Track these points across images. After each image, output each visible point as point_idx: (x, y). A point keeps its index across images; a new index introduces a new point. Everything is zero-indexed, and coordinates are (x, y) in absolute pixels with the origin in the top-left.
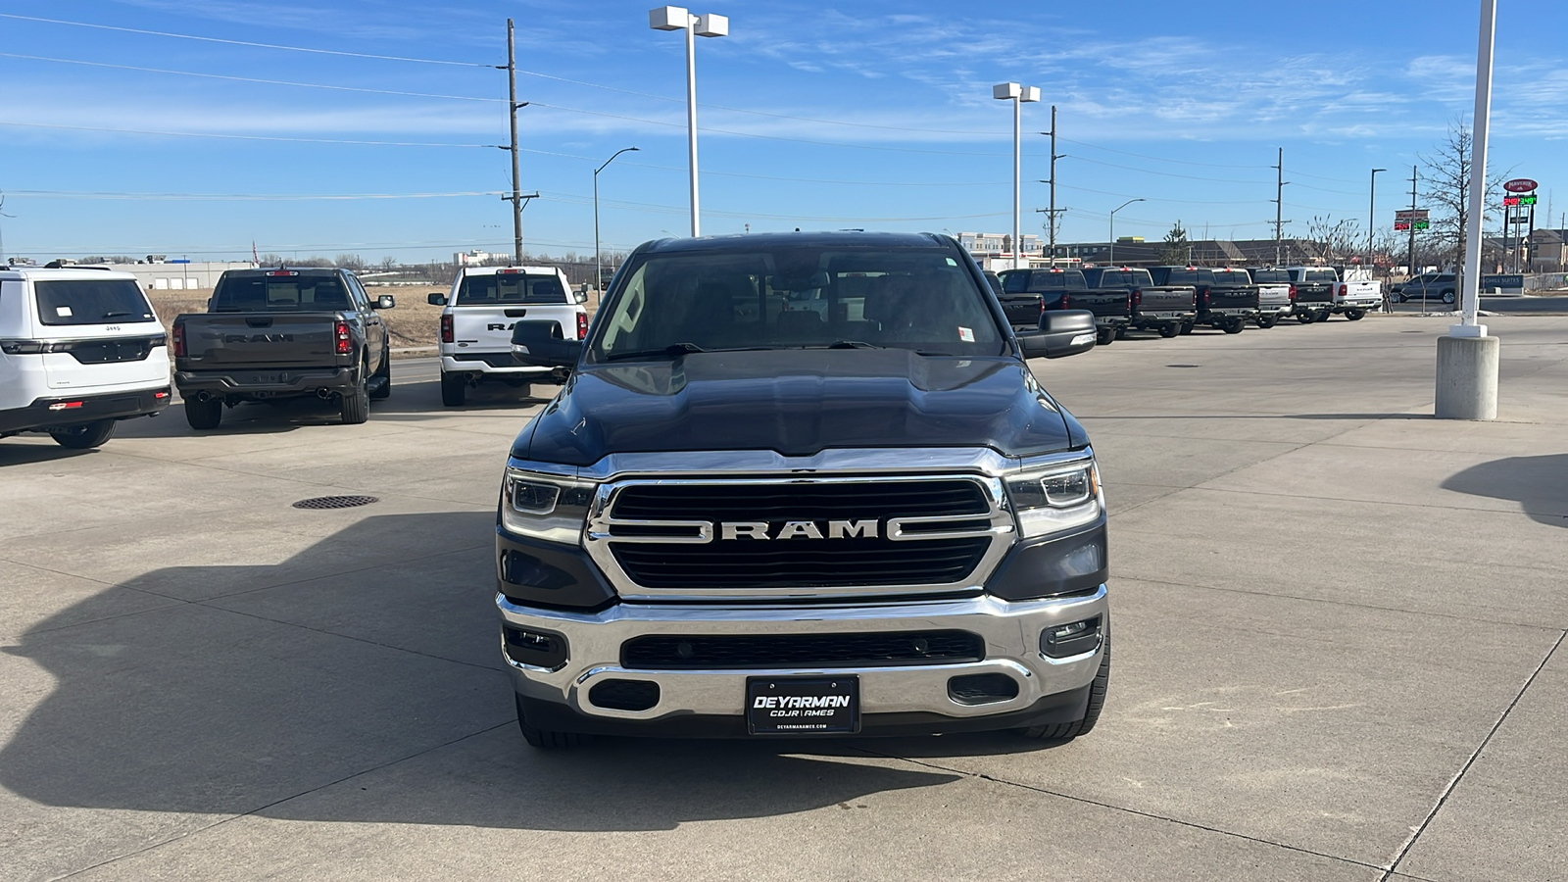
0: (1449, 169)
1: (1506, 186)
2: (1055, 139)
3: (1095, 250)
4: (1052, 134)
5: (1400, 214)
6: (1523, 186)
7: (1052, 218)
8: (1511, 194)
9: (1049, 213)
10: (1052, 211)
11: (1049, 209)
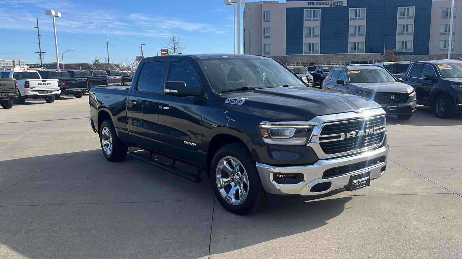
0: (171, 45)
1: (161, 50)
2: (39, 29)
5: (137, 57)
6: (165, 51)
7: (41, 55)
11: (39, 52)
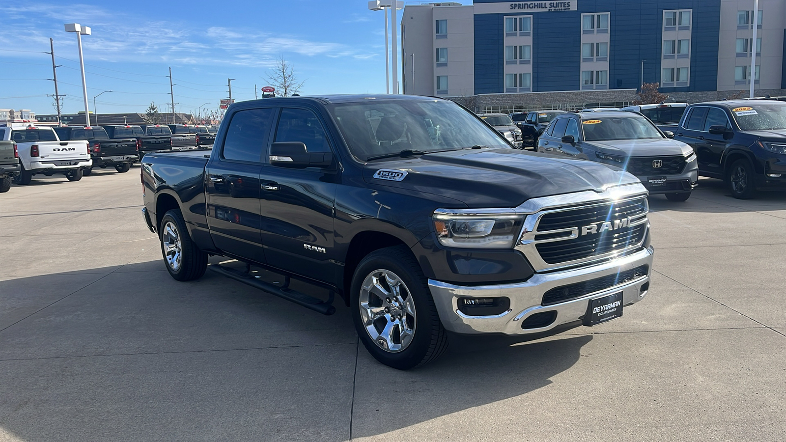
0: (279, 80)
1: (262, 89)
2: (54, 56)
3: (71, 118)
4: (52, 53)
5: (222, 101)
6: (269, 90)
7: (57, 100)
8: (265, 93)
9: (55, 97)
10: (57, 96)
11: (55, 95)
